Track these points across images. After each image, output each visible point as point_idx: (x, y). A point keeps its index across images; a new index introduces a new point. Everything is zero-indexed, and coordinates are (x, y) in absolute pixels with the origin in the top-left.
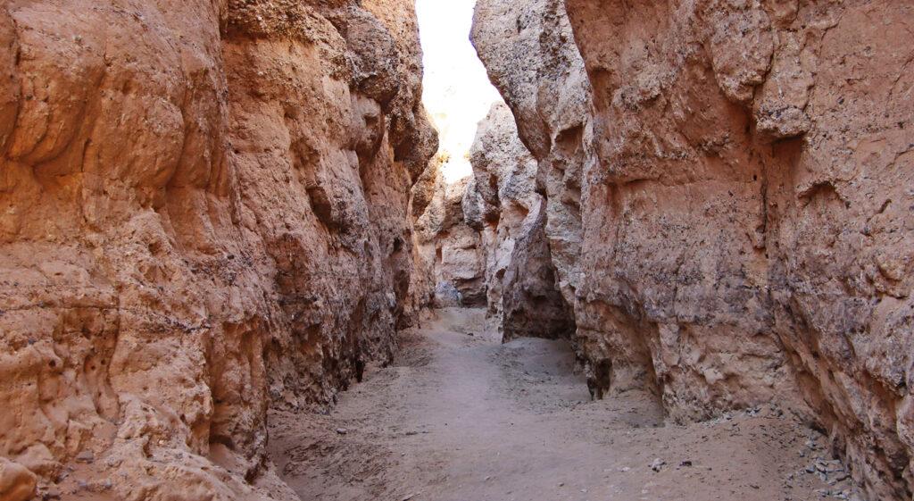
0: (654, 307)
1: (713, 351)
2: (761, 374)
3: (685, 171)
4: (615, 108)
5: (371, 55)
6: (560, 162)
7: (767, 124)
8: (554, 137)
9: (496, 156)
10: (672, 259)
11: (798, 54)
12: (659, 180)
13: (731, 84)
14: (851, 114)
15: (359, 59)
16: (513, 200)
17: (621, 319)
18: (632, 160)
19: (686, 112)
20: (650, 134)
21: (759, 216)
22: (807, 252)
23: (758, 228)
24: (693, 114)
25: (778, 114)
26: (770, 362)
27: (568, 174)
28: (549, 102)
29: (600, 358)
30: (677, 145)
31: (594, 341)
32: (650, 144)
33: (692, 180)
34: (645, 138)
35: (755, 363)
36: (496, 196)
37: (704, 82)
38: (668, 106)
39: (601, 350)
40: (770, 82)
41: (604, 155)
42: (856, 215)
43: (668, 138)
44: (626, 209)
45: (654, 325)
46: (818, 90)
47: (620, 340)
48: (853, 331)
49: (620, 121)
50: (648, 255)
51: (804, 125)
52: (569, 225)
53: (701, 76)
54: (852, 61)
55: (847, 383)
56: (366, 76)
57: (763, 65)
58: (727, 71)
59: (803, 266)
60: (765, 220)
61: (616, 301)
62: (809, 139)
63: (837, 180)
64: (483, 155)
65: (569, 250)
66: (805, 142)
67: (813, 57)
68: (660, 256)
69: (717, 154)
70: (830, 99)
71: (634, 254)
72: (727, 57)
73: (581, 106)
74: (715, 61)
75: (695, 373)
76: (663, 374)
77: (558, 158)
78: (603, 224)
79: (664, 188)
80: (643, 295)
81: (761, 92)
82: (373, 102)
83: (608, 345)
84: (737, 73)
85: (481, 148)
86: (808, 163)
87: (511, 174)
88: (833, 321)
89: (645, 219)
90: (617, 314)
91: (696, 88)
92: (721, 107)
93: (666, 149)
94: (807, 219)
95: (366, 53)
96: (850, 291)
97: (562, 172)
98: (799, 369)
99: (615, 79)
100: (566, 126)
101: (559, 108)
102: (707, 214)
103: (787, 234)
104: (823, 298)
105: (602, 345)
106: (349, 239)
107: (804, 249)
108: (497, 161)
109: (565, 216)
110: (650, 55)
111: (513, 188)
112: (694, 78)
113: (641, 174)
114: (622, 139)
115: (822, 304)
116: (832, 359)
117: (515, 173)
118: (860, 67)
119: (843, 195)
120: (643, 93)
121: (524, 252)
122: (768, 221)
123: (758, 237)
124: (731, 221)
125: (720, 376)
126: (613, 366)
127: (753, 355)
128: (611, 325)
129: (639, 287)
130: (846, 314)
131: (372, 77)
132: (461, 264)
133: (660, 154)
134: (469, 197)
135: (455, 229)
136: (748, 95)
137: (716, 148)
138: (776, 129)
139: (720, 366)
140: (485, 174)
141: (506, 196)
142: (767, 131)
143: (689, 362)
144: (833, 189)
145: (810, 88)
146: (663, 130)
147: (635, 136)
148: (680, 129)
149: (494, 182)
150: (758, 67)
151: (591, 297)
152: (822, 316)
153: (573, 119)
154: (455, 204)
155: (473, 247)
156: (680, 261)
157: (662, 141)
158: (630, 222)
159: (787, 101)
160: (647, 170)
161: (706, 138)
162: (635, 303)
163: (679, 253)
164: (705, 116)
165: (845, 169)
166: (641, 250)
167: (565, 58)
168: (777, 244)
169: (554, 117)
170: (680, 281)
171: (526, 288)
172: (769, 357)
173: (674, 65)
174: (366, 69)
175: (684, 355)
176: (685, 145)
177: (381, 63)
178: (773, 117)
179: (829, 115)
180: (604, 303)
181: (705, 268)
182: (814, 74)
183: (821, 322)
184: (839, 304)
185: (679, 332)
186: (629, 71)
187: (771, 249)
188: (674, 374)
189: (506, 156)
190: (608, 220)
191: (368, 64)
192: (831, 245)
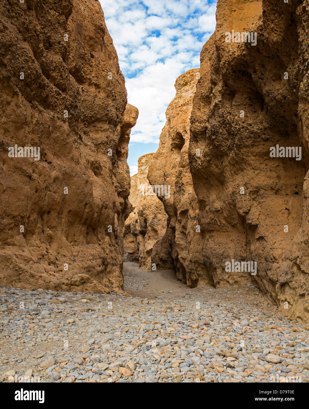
0: (216, 264)
1: (232, 275)
2: (244, 281)
3: (226, 229)
4: (207, 211)
5: (123, 184)
6: (180, 220)
7: (249, 222)
8: (179, 212)
9: (147, 212)
10: (221, 252)
11: (256, 206)
12: (218, 231)
13: (241, 212)
14: (268, 221)
15: (119, 185)
16: (152, 227)
17: (203, 267)
18: (211, 225)
19: (227, 215)
20: (217, 219)
21: (245, 242)
22: (257, 252)
23: (245, 245)
24: (229, 216)
25: (252, 220)
26: (246, 278)
27: (183, 224)
28: (177, 202)
29: (195, 278)
30: (224, 223)
31: (194, 273)
32: (216, 221)
33: (227, 232)
34: (215, 220)
35: (243, 279)
36: (146, 225)
37: (233, 209)
38: (222, 212)
39: (195, 276)
40: (250, 212)
41: (202, 222)
42: (269, 244)
43: (222, 220)
44: (208, 237)
45: (215, 269)
46: (261, 215)
47: (202, 273)
48: (267, 270)
49: (208, 214)
50: (214, 250)
51: (258, 223)
52: (182, 239)
53: (233, 208)
54: (268, 210)
55: (265, 282)
56: (121, 190)
57: (249, 208)
58: (240, 208)
59: (256, 255)
60: (247, 243)
61: (202, 262)
62: (259, 226)
63: (265, 236)
64: (142, 211)
65: (182, 246)
66: (258, 227)
67: (260, 208)
68: (218, 250)
69: (235, 226)
70: (264, 217)
71: (210, 250)
72: (240, 205)
73: (188, 204)
74: (237, 205)
75: (227, 281)
76: (217, 282)
77: (180, 219)
78: (199, 240)
79: (219, 233)
80: (212, 261)
81: (248, 214)
82: (123, 198)
83: (198, 274)
84: (243, 209)
85: (141, 209)
86: (258, 231)
87: (152, 219)
88: (263, 268)
89: (214, 241)
90: (202, 266)
91: (231, 210)
92: (237, 215)
93: (221, 223)
94: (257, 244)
95: (122, 184)
96: (267, 261)
97: (181, 223)
98: (253, 280)
99: (207, 203)
100: (183, 210)
101: (181, 204)
102: (231, 240)
103: (253, 247)
104: (261, 263)
105: (196, 274)
106: (118, 240)
107: (257, 251)
108: (147, 214)
109: (181, 236)
110: (217, 199)
111: (152, 223)
112: (231, 208)
113: (213, 229)
114: (208, 219)
115: (260, 264)
116: (262, 277)
117: (153, 218)
118: (270, 211)
119: (266, 240)
120: (216, 209)
121: (160, 245)
122: (248, 243)
123: (245, 247)
124: (238, 243)
125: (233, 281)
126: (199, 280)
127: (242, 276)
128: (199, 269)
129: (211, 259)
130: (266, 266)
131: (123, 191)
132: (129, 247)
133: (219, 224)
134: (133, 224)
135: (127, 235)
136: (245, 214)
137: (235, 225)
138: (251, 223)
139: (234, 279)
140: (142, 218)
141: (150, 226)
142: (249, 223)
143: (225, 278)
144: (264, 238)
145: (259, 214)
146: (220, 218)
147: (213, 219)
148: (225, 219)
149: (146, 221)
150: (247, 208)
151: (193, 260)
152: (260, 267)
153: (186, 208)
154: (128, 226)
155: (133, 242)
156: (224, 252)
157: (220, 221)
158: (209, 241)
159: (254, 217)
160: (215, 228)
161: (232, 222)
162: (210, 263)
163: (224, 250)
164: (232, 217)
165: (267, 234)
166: (212, 249)
167: (183, 190)
168: (250, 249)
169: (179, 206)
170: (223, 257)
171: (160, 257)
172: (246, 277)
173: (225, 203)
174: (121, 188)
175: (223, 276)
176: (226, 223)
177: (126, 187)
178: (251, 220)
179: (263, 221)
180: (198, 262)
181: (230, 254)
182: (260, 211)
183: (260, 268)
184: (264, 264)
185: (223, 270)
186: (212, 202)
187: (248, 250)
188: (220, 281)
189: (150, 212)
190: (200, 240)
191: (122, 187)
192: (263, 251)
